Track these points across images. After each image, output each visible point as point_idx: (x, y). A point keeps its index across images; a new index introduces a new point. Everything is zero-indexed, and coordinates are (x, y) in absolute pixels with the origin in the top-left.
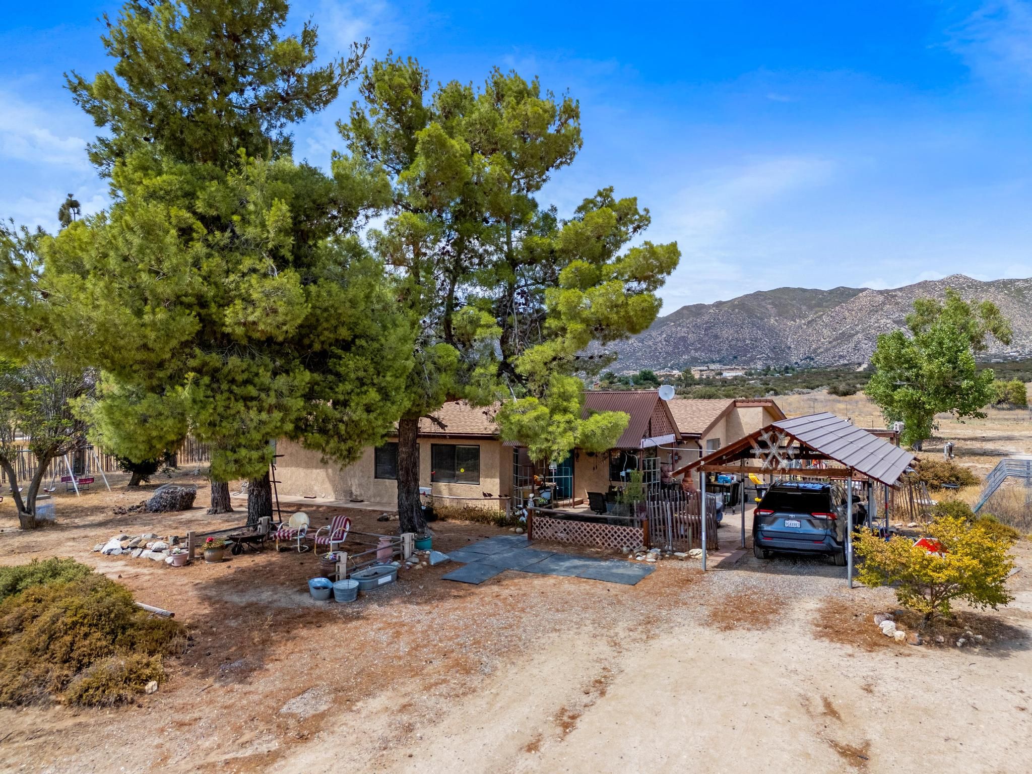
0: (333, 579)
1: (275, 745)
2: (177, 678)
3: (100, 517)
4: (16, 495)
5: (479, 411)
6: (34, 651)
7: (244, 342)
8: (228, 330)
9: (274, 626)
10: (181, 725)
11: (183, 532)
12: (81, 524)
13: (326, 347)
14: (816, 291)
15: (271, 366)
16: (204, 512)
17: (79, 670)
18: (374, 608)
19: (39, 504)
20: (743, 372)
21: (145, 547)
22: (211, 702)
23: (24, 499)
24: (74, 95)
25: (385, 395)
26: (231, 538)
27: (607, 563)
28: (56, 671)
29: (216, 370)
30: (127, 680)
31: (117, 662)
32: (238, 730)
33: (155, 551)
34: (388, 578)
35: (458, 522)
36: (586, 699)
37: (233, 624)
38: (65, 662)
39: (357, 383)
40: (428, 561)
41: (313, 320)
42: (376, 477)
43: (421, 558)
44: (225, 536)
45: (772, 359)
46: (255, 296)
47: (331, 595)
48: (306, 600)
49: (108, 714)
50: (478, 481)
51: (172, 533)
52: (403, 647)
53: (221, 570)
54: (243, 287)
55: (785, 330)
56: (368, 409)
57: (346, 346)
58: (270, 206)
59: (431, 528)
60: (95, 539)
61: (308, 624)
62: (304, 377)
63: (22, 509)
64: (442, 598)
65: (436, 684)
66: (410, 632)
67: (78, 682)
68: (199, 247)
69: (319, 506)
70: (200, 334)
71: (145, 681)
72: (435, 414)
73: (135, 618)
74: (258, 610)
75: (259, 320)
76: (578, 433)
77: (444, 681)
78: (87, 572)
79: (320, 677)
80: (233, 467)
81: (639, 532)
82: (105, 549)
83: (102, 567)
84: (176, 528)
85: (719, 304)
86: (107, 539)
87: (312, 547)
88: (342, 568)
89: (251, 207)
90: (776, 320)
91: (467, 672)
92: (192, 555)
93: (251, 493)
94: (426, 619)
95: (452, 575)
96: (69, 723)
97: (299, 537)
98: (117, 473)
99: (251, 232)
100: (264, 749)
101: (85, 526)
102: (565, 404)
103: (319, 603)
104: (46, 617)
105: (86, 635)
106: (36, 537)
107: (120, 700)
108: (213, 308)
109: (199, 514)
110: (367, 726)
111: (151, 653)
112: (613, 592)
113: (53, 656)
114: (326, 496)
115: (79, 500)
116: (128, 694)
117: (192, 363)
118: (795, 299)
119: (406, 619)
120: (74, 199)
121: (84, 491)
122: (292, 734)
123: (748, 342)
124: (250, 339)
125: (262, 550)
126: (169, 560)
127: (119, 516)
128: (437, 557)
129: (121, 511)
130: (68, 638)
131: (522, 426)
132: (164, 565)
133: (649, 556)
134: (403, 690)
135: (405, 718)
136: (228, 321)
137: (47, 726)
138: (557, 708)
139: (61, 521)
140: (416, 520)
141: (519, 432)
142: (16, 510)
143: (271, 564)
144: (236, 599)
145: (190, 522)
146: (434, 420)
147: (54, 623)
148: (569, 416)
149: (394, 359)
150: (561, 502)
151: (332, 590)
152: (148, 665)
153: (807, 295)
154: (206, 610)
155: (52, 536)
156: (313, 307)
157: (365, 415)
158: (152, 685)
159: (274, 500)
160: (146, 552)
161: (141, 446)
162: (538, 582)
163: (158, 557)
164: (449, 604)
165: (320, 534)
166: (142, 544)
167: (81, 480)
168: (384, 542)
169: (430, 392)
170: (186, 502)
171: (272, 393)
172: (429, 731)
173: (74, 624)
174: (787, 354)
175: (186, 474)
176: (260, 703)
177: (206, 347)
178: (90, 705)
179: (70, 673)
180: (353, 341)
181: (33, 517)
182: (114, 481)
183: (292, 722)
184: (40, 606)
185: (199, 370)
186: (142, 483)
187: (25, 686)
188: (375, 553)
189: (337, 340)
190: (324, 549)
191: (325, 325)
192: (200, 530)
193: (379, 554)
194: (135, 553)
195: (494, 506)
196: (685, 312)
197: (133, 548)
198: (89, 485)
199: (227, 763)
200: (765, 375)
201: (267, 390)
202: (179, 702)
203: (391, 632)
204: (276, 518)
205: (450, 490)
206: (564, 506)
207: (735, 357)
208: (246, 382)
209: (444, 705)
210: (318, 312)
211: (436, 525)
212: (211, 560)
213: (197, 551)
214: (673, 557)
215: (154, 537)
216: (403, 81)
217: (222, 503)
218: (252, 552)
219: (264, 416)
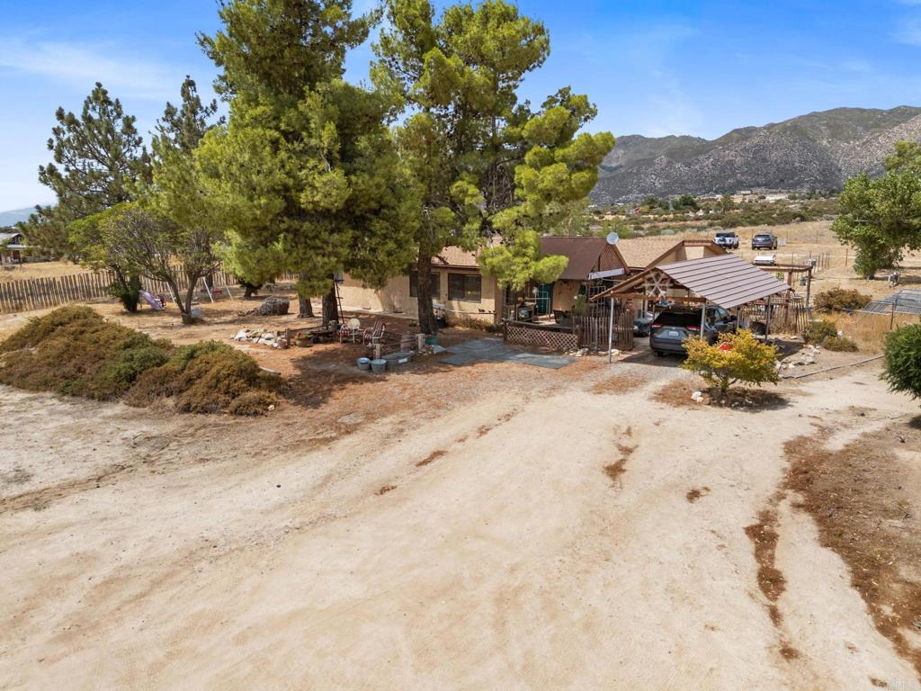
0: (372, 359)
1: (334, 435)
2: (284, 405)
3: (229, 318)
4: (178, 301)
5: (469, 254)
6: (210, 387)
7: (313, 212)
8: (302, 206)
9: (336, 382)
10: (288, 424)
11: (282, 329)
12: (219, 321)
13: (363, 213)
14: (875, 111)
15: (329, 227)
16: (295, 316)
17: (233, 398)
18: (393, 376)
19: (192, 308)
20: (787, 196)
21: (260, 337)
22: (302, 416)
23: (184, 304)
24: (202, 47)
25: (400, 244)
26: (312, 333)
27: (549, 357)
28: (222, 398)
29: (297, 230)
30: (259, 403)
31: (252, 394)
32: (316, 428)
33: (267, 339)
34: (405, 360)
35: (461, 328)
36: (498, 422)
37: (313, 380)
38: (226, 393)
39: (383, 237)
40: (432, 351)
41: (354, 197)
42: (411, 296)
43: (428, 349)
44: (308, 332)
45: (820, 182)
46: (317, 185)
47: (370, 368)
48: (355, 370)
49: (251, 419)
50: (480, 300)
51: (276, 329)
52: (407, 395)
53: (307, 352)
54: (310, 179)
55: (837, 152)
56: (389, 254)
57: (376, 212)
58: (323, 128)
59: (441, 332)
60: (230, 332)
61: (355, 382)
62: (349, 234)
63: (183, 311)
64: (435, 371)
65: (419, 413)
66: (412, 388)
67: (234, 403)
68: (283, 155)
69: (371, 315)
70: (286, 208)
71: (268, 405)
72: (442, 255)
73: (260, 374)
74: (327, 374)
75: (321, 200)
76: (531, 271)
77: (425, 412)
78: (231, 348)
79: (358, 408)
80: (309, 290)
81: (575, 337)
82: (237, 337)
83: (237, 347)
84: (278, 326)
85: (771, 127)
86: (236, 333)
87: (361, 340)
88: (377, 352)
89: (313, 126)
90: (829, 142)
91: (439, 408)
92: (289, 342)
93: (324, 305)
94: (422, 383)
95: (445, 360)
96: (232, 422)
97: (353, 334)
98: (234, 286)
99: (313, 142)
100: (328, 436)
101: (221, 323)
102: (524, 250)
103: (363, 372)
104: (214, 370)
105: (235, 381)
106: (193, 329)
107: (256, 413)
108: (293, 193)
109: (291, 318)
110: (381, 429)
111: (270, 392)
112: (541, 372)
113: (219, 390)
114: (376, 308)
115: (213, 305)
116: (260, 410)
117: (283, 226)
118: (851, 120)
119: (411, 382)
120: (191, 79)
121: (216, 300)
122: (343, 431)
123: (797, 164)
124: (316, 211)
125: (332, 341)
126: (276, 345)
127: (241, 318)
128: (437, 349)
129: (241, 314)
130: (226, 382)
131: (494, 266)
132: (272, 347)
133: (579, 352)
134: (402, 415)
135: (400, 426)
136: (302, 201)
137: (222, 423)
138: (481, 425)
139: (206, 319)
140: (430, 326)
141: (492, 269)
142: (180, 311)
143: (336, 349)
144: (315, 368)
145: (286, 323)
146: (440, 258)
147: (218, 373)
148: (526, 259)
149: (406, 221)
150: (541, 317)
151: (370, 365)
152: (269, 397)
153: (866, 115)
154: (298, 372)
155: (204, 329)
156: (354, 190)
157: (386, 258)
158: (271, 407)
159: (339, 309)
160: (261, 340)
161: (257, 277)
162: (497, 366)
163: (269, 343)
164: (438, 375)
165: (367, 332)
166: (259, 334)
167: (213, 292)
168: (405, 338)
169: (433, 242)
170: (283, 310)
171: (330, 245)
172: (412, 432)
173: (229, 375)
174: (837, 176)
175: (282, 289)
176: (327, 417)
177: (290, 216)
178: (242, 414)
179: (229, 398)
180: (380, 209)
181: (190, 316)
182: (234, 292)
183: (343, 426)
184: (209, 366)
185: (287, 230)
186: (253, 295)
187: (208, 404)
188: (399, 346)
189: (369, 209)
190: (368, 341)
191: (362, 200)
192: (293, 328)
193: (402, 346)
194: (255, 340)
195: (490, 319)
196: (735, 135)
197: (254, 337)
198: (220, 295)
199: (310, 440)
200: (809, 199)
201: (326, 242)
202: (286, 415)
203: (401, 388)
204: (341, 322)
205: (459, 306)
206: (542, 319)
207: (782, 181)
208: (316, 237)
209: (422, 422)
210: (357, 193)
211: (445, 330)
212: (300, 346)
213: (292, 340)
214: (596, 354)
215: (265, 331)
216: (415, 12)
217: (306, 311)
218: (325, 342)
219: (326, 259)
